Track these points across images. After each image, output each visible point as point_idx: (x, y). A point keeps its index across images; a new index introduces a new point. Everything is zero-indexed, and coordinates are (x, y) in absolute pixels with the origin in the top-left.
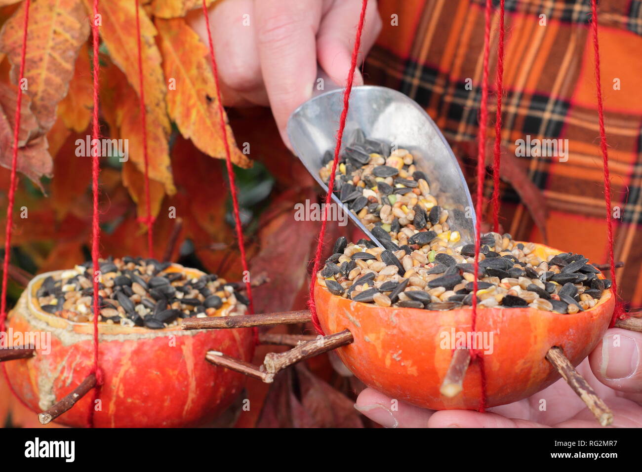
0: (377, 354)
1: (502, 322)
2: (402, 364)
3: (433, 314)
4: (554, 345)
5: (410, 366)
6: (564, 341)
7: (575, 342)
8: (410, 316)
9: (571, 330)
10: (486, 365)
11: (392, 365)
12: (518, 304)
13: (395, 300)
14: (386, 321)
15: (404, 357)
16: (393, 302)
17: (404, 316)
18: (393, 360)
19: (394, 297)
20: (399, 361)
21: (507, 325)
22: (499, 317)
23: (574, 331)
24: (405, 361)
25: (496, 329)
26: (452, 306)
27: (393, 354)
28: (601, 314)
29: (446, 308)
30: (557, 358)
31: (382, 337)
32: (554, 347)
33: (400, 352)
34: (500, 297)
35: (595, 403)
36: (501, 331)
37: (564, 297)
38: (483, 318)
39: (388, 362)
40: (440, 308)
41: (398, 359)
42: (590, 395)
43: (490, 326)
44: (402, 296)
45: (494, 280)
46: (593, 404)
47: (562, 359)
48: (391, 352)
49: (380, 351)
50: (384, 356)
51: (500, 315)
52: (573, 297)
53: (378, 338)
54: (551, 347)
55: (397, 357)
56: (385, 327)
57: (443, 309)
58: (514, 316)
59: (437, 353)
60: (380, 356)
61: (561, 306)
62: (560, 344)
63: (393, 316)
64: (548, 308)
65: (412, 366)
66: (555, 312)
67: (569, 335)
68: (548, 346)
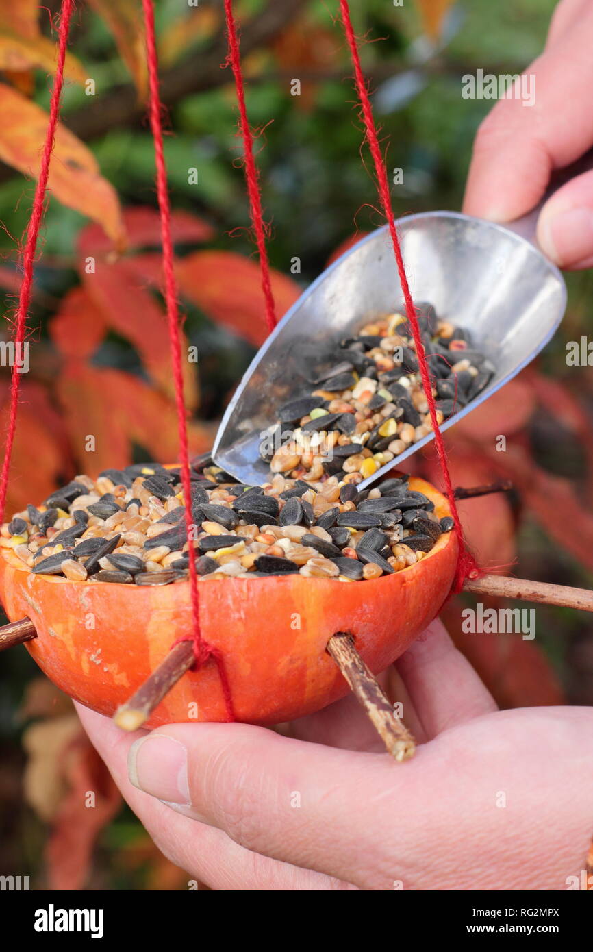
0: (68, 655)
1: (248, 599)
2: (105, 670)
3: (143, 591)
4: (338, 630)
5: (116, 671)
6: (354, 623)
7: (375, 623)
8: (108, 595)
9: (365, 606)
10: (228, 668)
11: (91, 670)
12: (281, 569)
13: (94, 570)
14: (75, 604)
15: (107, 657)
16: (90, 574)
17: (100, 596)
18: (91, 663)
19: (90, 564)
20: (100, 664)
21: (255, 603)
22: (241, 591)
23: (372, 607)
24: (108, 665)
25: (238, 611)
26: (171, 578)
27: (90, 654)
28: (420, 576)
29: (161, 582)
30: (340, 651)
31: (71, 629)
32: (338, 634)
33: (99, 651)
34: (250, 559)
35: (388, 724)
36: (246, 614)
37: (362, 552)
38: (217, 595)
39: (85, 667)
40: (152, 582)
41: (98, 662)
42: (381, 712)
43: (228, 607)
44: (103, 562)
45: (247, 531)
46: (384, 726)
47: (347, 653)
48: (87, 651)
49: (71, 649)
50: (78, 657)
51: (245, 589)
52: (378, 552)
53: (66, 631)
54: (332, 634)
55: (96, 659)
56: (74, 614)
57: (157, 583)
58: (267, 590)
59: (153, 652)
60: (73, 657)
61: (352, 568)
62: (347, 628)
63: (83, 595)
64: (330, 572)
65: (119, 673)
66: (343, 579)
67: (363, 613)
68: (328, 633)
